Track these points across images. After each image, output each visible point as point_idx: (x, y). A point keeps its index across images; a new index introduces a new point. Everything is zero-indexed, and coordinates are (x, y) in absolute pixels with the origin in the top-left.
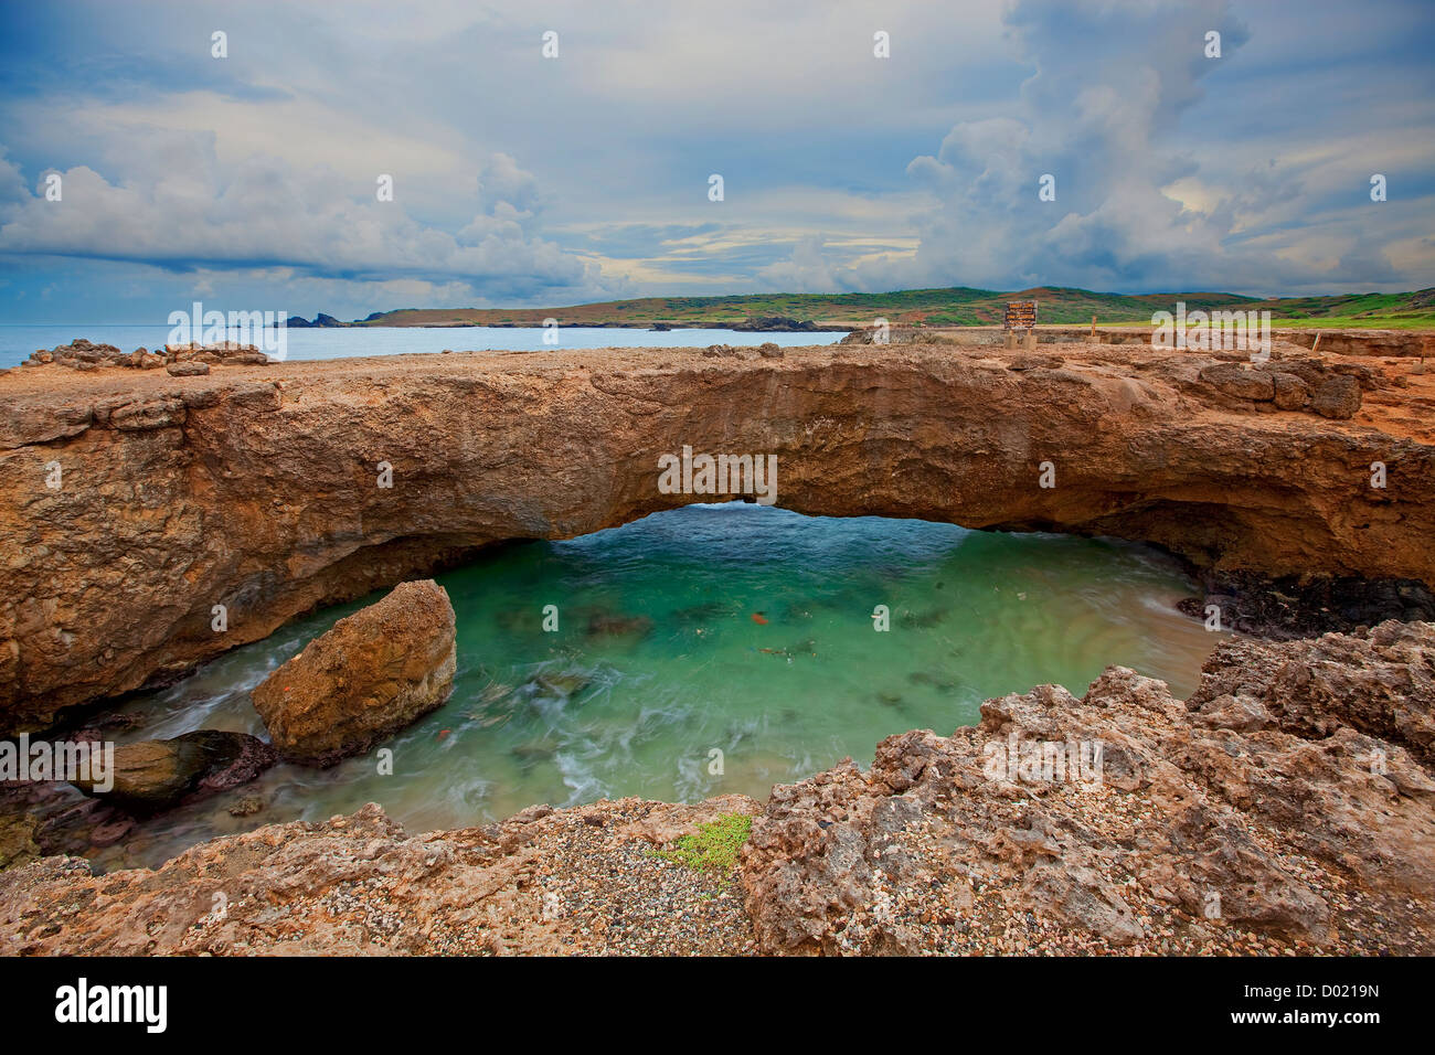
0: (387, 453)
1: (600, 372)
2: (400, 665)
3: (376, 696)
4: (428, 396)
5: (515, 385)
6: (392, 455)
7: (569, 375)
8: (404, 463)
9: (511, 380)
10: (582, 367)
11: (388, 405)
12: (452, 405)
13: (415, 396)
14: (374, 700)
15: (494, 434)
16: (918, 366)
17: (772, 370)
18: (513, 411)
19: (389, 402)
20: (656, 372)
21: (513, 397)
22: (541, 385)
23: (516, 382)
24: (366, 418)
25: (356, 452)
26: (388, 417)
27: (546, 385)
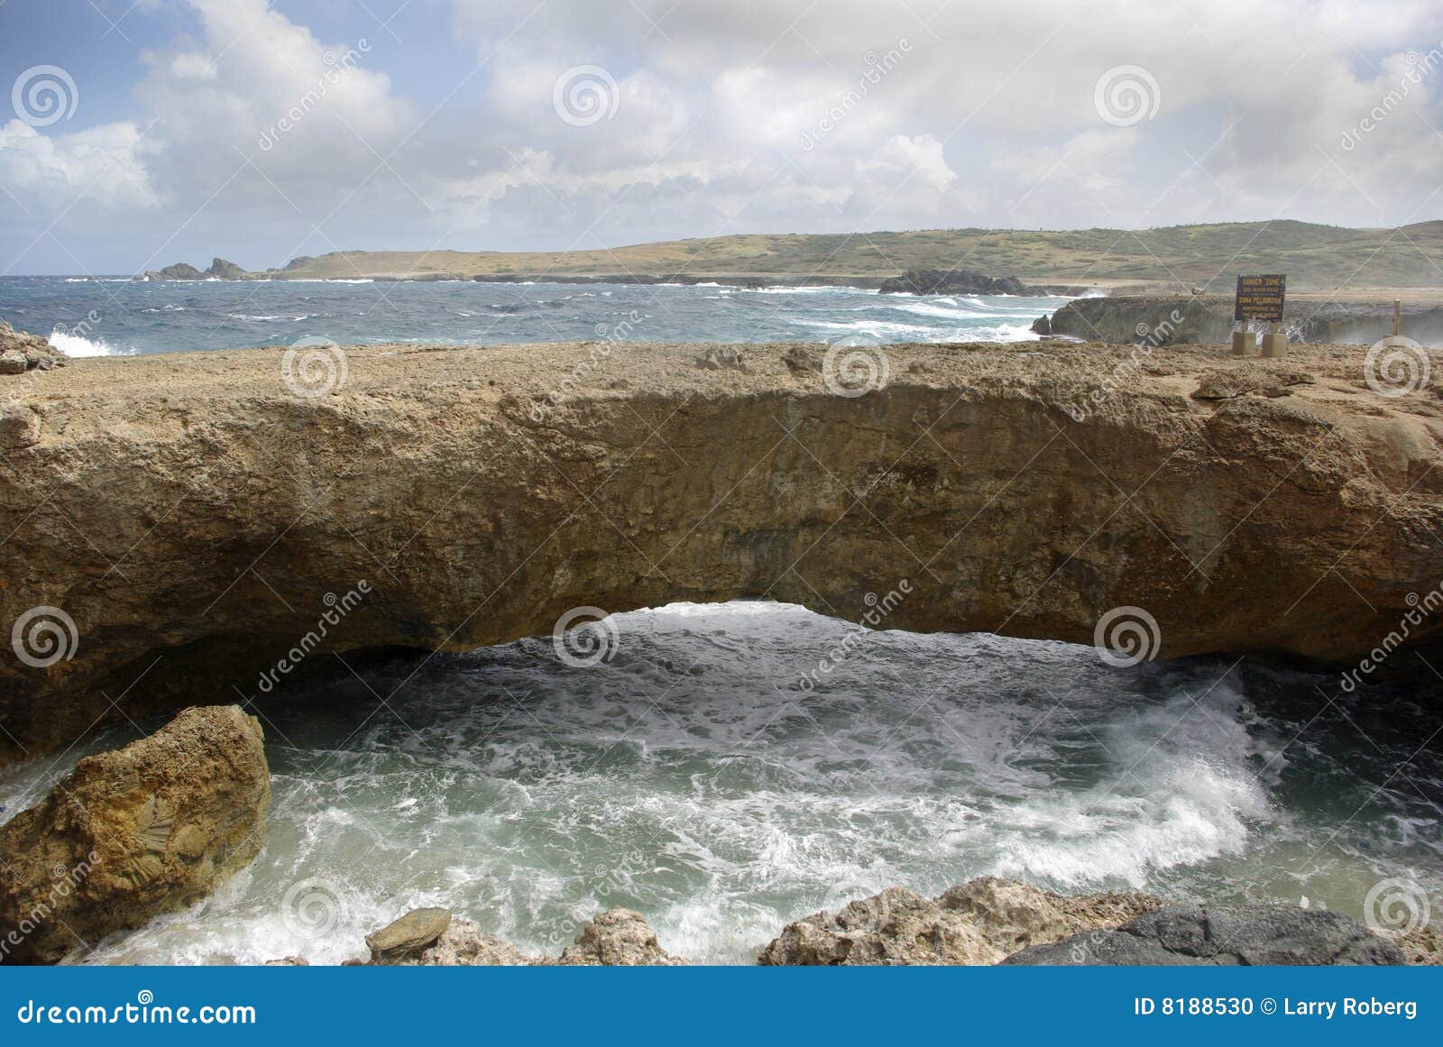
0: (186, 511)
1: (516, 391)
2: (167, 832)
3: (127, 875)
4: (247, 428)
5: (380, 412)
6: (192, 514)
7: (466, 396)
8: (212, 526)
9: (374, 404)
10: (492, 383)
11: (189, 441)
12: (283, 443)
13: (229, 427)
14: (126, 880)
15: (345, 485)
16: (1034, 390)
17: (788, 394)
18: (375, 452)
19: (188, 436)
20: (601, 394)
21: (377, 431)
22: (422, 412)
23: (381, 408)
24: (155, 459)
25: (140, 509)
26: (186, 458)
27: (429, 412)
